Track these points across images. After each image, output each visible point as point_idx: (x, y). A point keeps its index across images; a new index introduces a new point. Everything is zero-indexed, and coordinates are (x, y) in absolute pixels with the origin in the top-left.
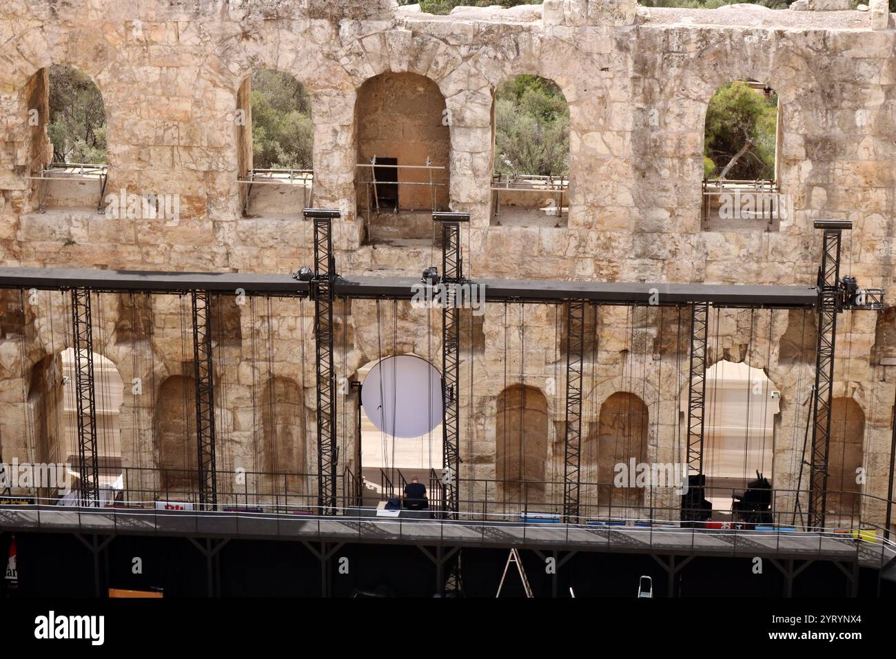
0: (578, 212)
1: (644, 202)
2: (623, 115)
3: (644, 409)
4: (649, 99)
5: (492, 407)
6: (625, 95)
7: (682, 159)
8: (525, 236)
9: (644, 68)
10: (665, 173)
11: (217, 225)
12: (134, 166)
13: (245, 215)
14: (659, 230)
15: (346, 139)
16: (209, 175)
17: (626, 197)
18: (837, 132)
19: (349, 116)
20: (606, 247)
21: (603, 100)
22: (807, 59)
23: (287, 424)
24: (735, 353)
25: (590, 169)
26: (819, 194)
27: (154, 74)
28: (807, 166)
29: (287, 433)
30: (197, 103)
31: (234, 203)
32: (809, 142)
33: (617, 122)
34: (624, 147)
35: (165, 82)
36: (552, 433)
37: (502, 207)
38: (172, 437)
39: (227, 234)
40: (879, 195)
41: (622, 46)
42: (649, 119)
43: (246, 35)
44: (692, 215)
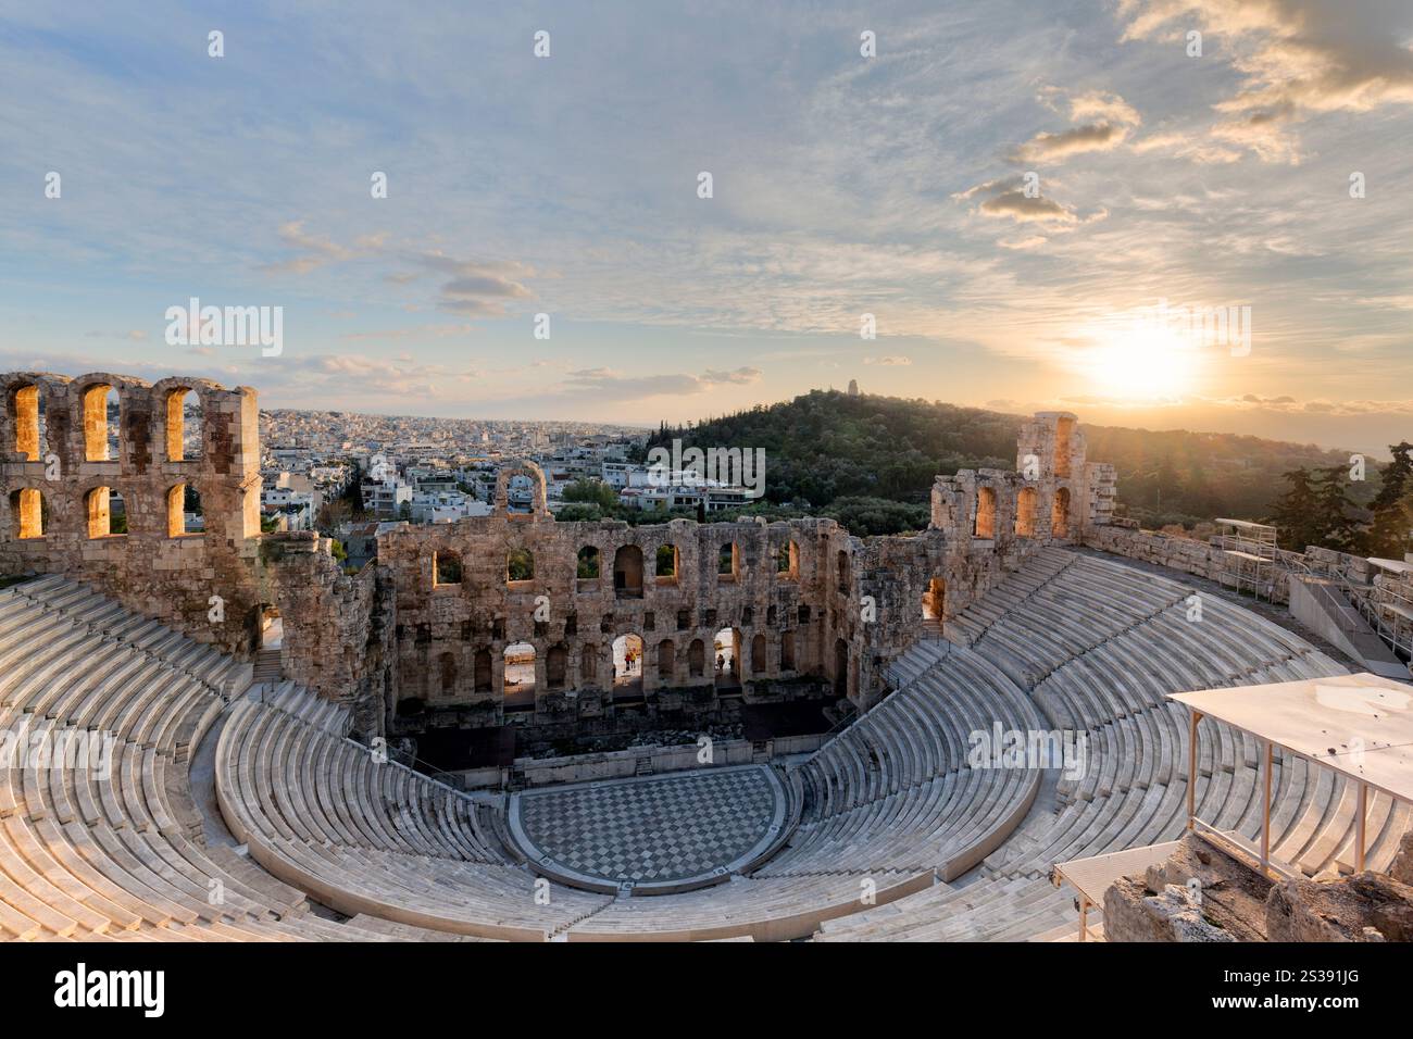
0: (683, 586)
1: (702, 580)
2: (696, 554)
4: (703, 549)
5: (657, 647)
6: (697, 549)
7: (713, 567)
8: (668, 594)
9: (701, 541)
10: (708, 571)
11: (571, 596)
13: (579, 592)
14: (707, 588)
15: (611, 566)
16: (569, 580)
17: (697, 579)
19: (614, 559)
20: (691, 594)
21: (689, 550)
22: (747, 537)
23: (590, 659)
25: (687, 572)
26: (751, 575)
27: (552, 549)
28: (747, 567)
29: (589, 662)
30: (566, 557)
31: (575, 588)
32: (748, 560)
33: (694, 557)
34: (696, 564)
35: (555, 551)
36: (676, 654)
38: (553, 667)
39: (574, 598)
40: (767, 574)
41: (695, 535)
42: (703, 556)
43: (582, 536)
44: (715, 583)
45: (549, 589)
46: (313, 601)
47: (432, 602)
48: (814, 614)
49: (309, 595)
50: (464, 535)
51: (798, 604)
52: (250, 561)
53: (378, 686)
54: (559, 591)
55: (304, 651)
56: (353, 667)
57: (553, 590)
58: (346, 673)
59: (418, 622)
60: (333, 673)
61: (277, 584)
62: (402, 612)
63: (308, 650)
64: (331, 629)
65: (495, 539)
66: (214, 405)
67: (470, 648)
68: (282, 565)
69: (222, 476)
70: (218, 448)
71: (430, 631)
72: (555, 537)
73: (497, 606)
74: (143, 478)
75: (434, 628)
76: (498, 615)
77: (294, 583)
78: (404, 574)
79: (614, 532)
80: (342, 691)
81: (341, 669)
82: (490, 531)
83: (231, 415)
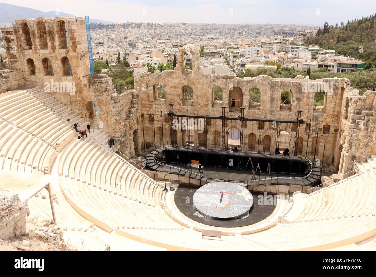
0: (261, 108)
1: (271, 107)
2: (269, 94)
3: (270, 138)
4: (273, 91)
5: (248, 136)
6: (269, 91)
7: (277, 101)
8: (254, 111)
9: (272, 87)
10: (275, 102)
11: (208, 108)
12: (197, 100)
13: (213, 107)
14: (274, 111)
15: (227, 96)
16: (207, 101)
17: (269, 106)
18: (301, 97)
19: (228, 93)
20: (265, 113)
21: (266, 91)
22: (297, 86)
23: (218, 137)
24: (284, 130)
25: (264, 102)
26: (298, 106)
27: (200, 86)
28: (296, 102)
29: (217, 139)
30: (206, 91)
31: (211, 105)
32: (297, 99)
33: (268, 95)
34: (269, 98)
35: (202, 88)
36: (256, 140)
37: (250, 107)
38: (201, 139)
39: (210, 110)
40: (307, 107)
41: (269, 84)
42: (273, 94)
43: (213, 81)
44: (279, 109)
45: (199, 104)
46: (105, 101)
47: (154, 106)
48: (332, 130)
49: (103, 99)
50: (164, 78)
51: (324, 123)
52: (85, 85)
53: (130, 136)
54: (204, 106)
55: (104, 119)
56: (119, 128)
57: (201, 105)
58: (117, 129)
59: (149, 113)
60: (113, 128)
61: (94, 94)
62: (143, 109)
63: (105, 119)
64: (111, 113)
65: (177, 81)
66: (70, 26)
67: (168, 126)
68: (94, 87)
69: (74, 53)
70: (72, 43)
71: (154, 117)
72: (202, 81)
74: (54, 54)
75: (155, 116)
77: (98, 94)
78: (143, 94)
79: (228, 80)
81: (115, 127)
82: (174, 77)
83: (75, 30)
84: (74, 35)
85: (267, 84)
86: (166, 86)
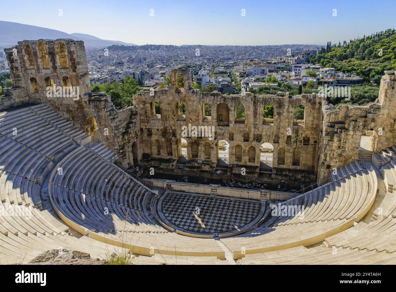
0: (246, 122)
1: (255, 121)
2: (252, 108)
3: (255, 148)
4: (255, 107)
5: (234, 148)
6: (252, 106)
7: (260, 115)
9: (255, 103)
10: (258, 117)
12: (189, 115)
13: (203, 122)
14: (257, 124)
15: (215, 112)
16: (198, 116)
17: (252, 120)
18: (281, 112)
19: (216, 109)
20: (250, 127)
21: (249, 107)
22: (277, 102)
23: (208, 149)
24: (267, 141)
25: (248, 116)
26: (279, 120)
28: (277, 116)
30: (196, 107)
31: (201, 120)
33: (251, 110)
34: (252, 113)
35: (192, 104)
36: (243, 152)
37: (236, 122)
38: (194, 150)
39: (200, 124)
40: (287, 120)
41: (252, 100)
42: (255, 110)
43: (203, 98)
44: (261, 123)
45: (191, 119)
46: (104, 117)
47: (151, 121)
48: (312, 142)
49: (102, 115)
50: (159, 96)
51: (303, 136)
52: (86, 102)
53: (128, 148)
54: (195, 120)
56: (117, 140)
57: (193, 120)
58: (115, 142)
59: (147, 128)
60: (112, 141)
61: (94, 110)
62: (142, 124)
65: (171, 98)
66: (69, 48)
67: (164, 139)
68: (94, 104)
69: (74, 73)
70: (72, 63)
71: (151, 131)
72: (192, 98)
73: (173, 125)
74: (56, 74)
75: (153, 130)
76: (173, 128)
77: (98, 110)
78: (141, 110)
79: (216, 97)
80: (115, 148)
81: (114, 140)
82: (168, 95)
83: (73, 51)
84: (73, 56)
85: (250, 100)
86: (161, 103)
